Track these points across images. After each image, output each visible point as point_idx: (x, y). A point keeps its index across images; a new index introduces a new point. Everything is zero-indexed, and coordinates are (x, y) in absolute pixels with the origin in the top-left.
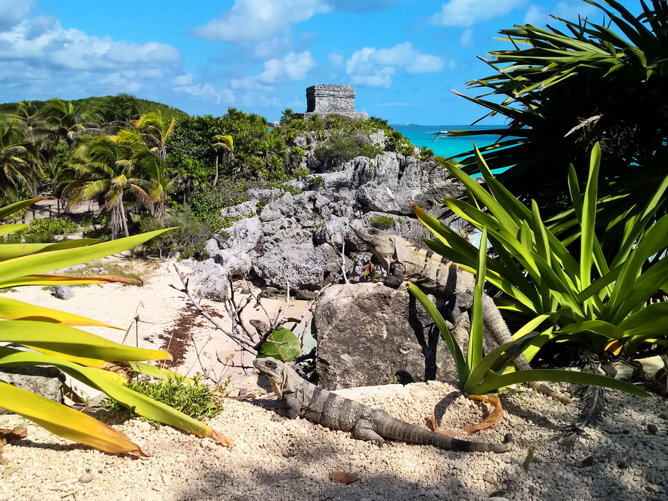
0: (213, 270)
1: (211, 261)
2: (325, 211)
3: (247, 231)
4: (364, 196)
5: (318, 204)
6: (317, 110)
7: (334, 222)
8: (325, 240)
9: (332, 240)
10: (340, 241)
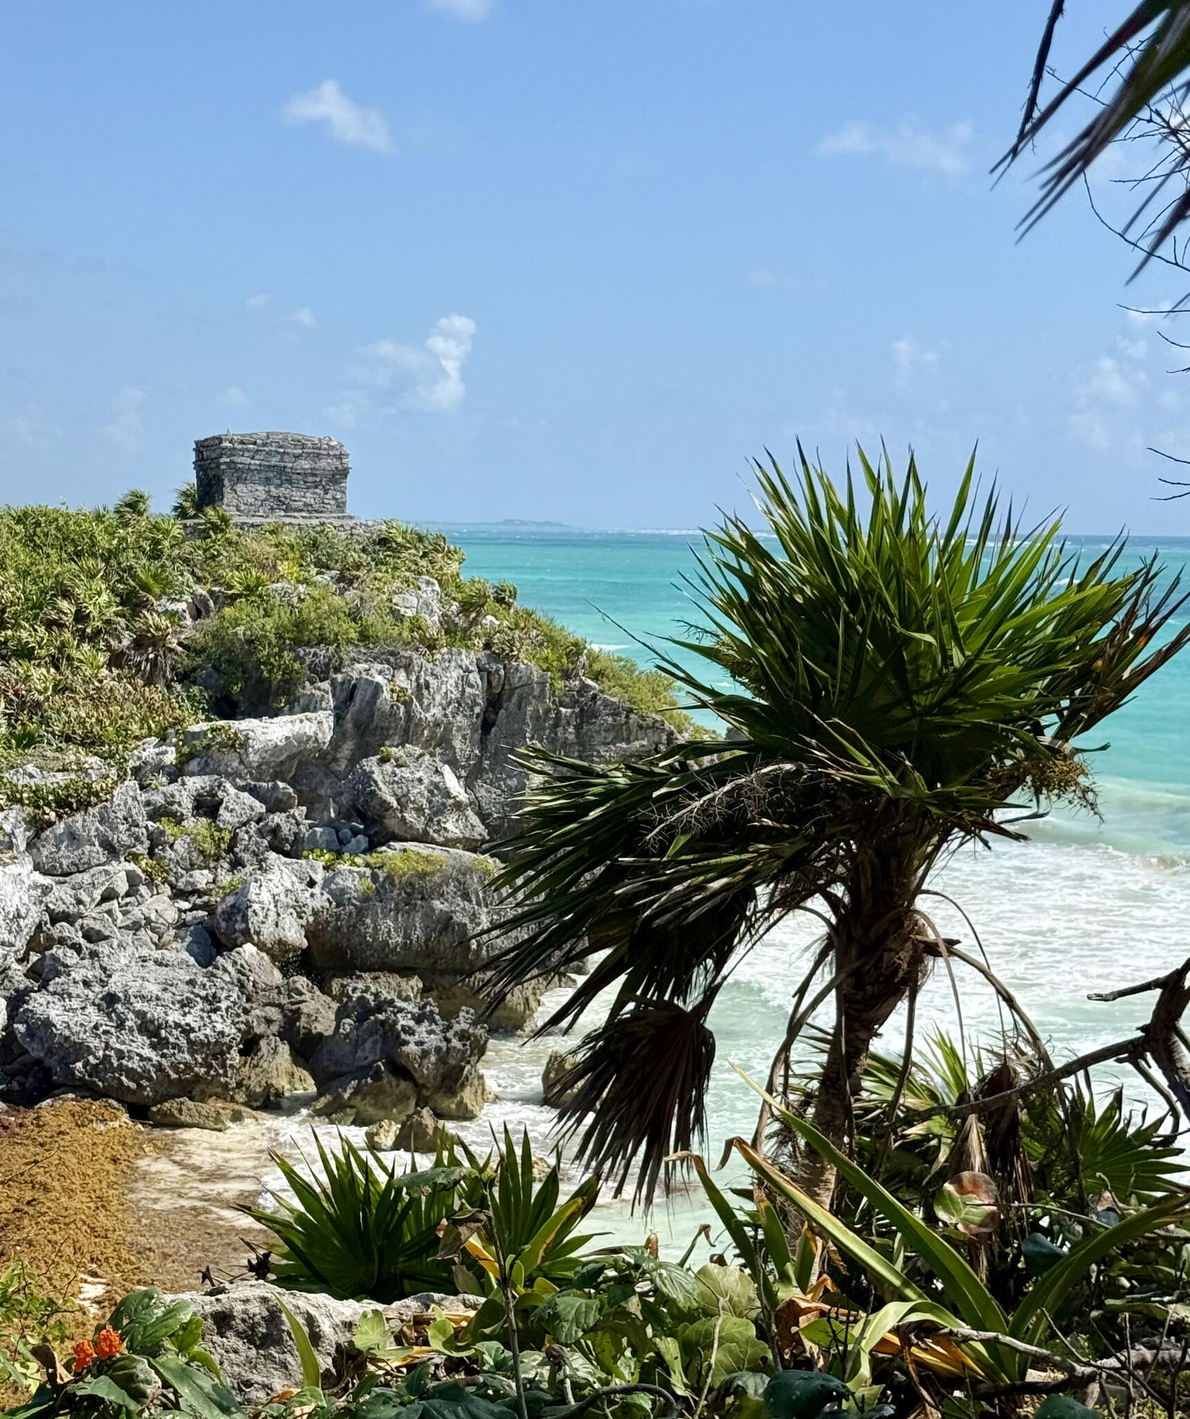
4: (372, 794)
5: (227, 820)
7: (274, 876)
8: (247, 936)
9: (268, 933)
10: (294, 934)
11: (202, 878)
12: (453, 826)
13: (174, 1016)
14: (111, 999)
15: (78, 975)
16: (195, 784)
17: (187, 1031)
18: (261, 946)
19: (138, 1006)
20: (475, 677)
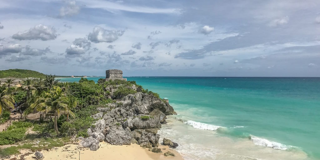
0: (93, 141)
1: (91, 137)
2: (124, 115)
3: (101, 124)
4: (138, 109)
5: (122, 112)
6: (110, 78)
7: (130, 119)
8: (127, 126)
9: (129, 126)
10: (132, 126)
11: (120, 119)
12: (146, 112)
13: (124, 137)
14: (117, 135)
15: (112, 132)
16: (117, 109)
17: (126, 138)
18: (129, 127)
19: (120, 135)
20: (141, 95)
